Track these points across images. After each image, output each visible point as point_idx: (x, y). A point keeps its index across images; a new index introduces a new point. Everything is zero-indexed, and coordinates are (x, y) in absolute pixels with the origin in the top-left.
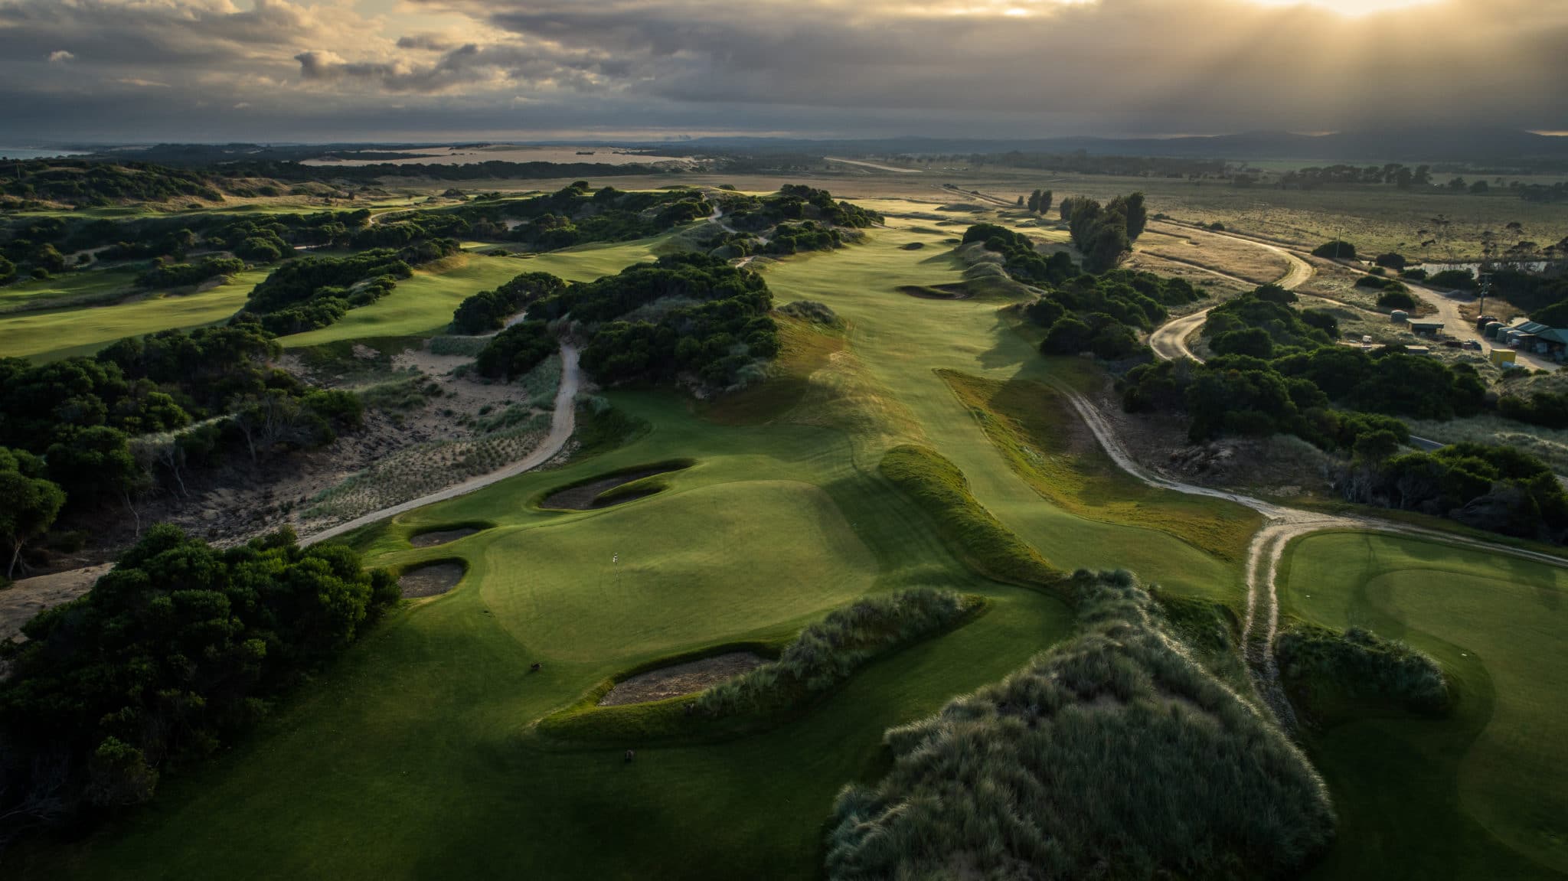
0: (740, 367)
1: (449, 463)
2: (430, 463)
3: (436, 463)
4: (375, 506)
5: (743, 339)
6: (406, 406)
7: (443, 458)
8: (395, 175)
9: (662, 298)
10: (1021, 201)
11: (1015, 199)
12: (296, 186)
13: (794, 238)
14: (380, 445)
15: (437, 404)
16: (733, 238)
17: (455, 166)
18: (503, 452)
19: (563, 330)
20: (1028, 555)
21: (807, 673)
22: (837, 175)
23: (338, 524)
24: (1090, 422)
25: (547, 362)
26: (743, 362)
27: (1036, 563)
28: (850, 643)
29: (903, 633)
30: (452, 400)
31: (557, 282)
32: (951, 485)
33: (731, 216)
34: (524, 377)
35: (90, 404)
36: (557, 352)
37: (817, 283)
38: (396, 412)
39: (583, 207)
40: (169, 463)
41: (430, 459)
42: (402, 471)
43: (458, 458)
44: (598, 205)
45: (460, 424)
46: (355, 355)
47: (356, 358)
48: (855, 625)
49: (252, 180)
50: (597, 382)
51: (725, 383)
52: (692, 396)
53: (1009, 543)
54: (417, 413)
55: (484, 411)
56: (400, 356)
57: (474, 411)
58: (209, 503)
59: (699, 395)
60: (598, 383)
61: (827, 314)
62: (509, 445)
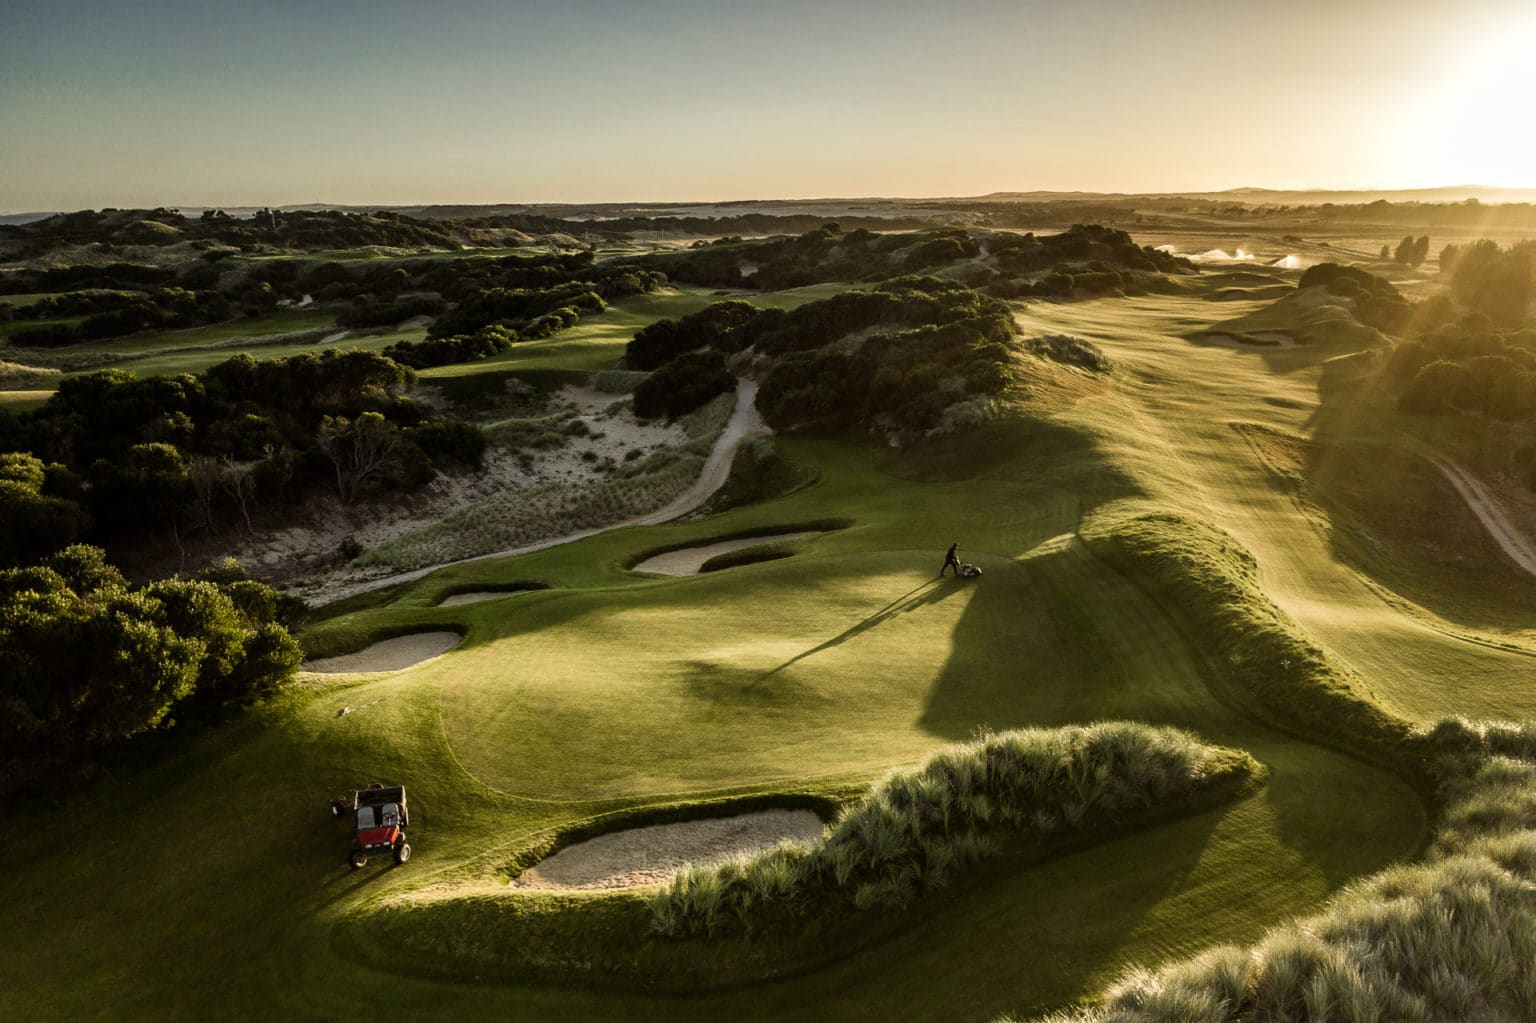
0: (948, 405)
1: (553, 511)
2: (530, 510)
3: (537, 509)
4: (442, 558)
5: (960, 371)
6: (541, 445)
7: (549, 505)
8: (648, 229)
9: (873, 327)
10: (1385, 251)
11: (1378, 251)
12: (540, 237)
13: (1071, 277)
14: (498, 490)
15: (580, 445)
16: (996, 277)
17: (712, 219)
18: (628, 503)
19: (744, 366)
20: (1347, 688)
21: (861, 873)
22: (1150, 228)
23: (389, 575)
24: (1475, 506)
25: (718, 400)
26: (953, 398)
27: (1361, 705)
28: (960, 821)
29: (1074, 812)
30: (596, 442)
31: (752, 311)
32: (1227, 570)
33: (998, 256)
34: (687, 417)
35: (175, 422)
36: (733, 390)
37: (1089, 326)
38: (526, 451)
39: (831, 251)
40: (236, 493)
41: (532, 505)
42: (494, 517)
43: (566, 505)
44: (847, 249)
45: (598, 470)
46: (507, 390)
47: (507, 393)
48: (977, 787)
49: (495, 230)
50: (770, 424)
51: (926, 424)
52: (885, 444)
53: (1312, 665)
54: (551, 455)
55: (632, 456)
56: (558, 393)
57: (619, 456)
58: (276, 546)
59: (894, 443)
60: (773, 427)
61: (1091, 351)
62: (638, 495)
